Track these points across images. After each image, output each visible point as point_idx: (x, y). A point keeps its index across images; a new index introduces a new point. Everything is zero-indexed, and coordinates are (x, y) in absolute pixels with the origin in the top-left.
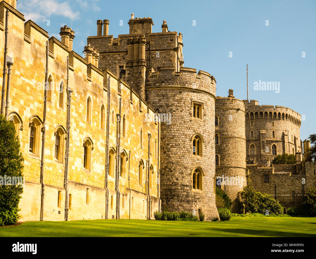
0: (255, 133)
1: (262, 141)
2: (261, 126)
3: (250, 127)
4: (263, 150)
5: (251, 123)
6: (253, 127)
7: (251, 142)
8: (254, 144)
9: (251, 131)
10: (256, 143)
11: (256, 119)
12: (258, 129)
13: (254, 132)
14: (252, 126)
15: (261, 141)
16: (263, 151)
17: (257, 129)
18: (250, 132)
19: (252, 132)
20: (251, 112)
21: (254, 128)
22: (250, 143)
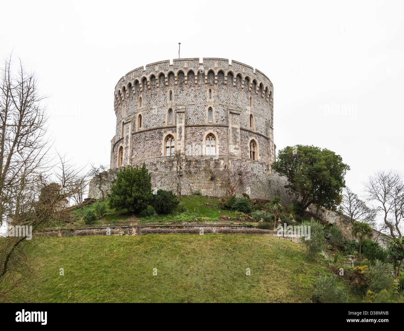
0: (218, 112)
1: (233, 128)
2: (229, 100)
3: (206, 98)
4: (234, 147)
5: (208, 92)
6: (212, 100)
7: (207, 128)
8: (215, 133)
9: (209, 106)
10: (218, 130)
11: (219, 86)
12: (224, 103)
13: (213, 108)
14: (210, 98)
15: (230, 128)
16: (235, 149)
17: (220, 105)
18: (207, 108)
19: (210, 109)
20: (209, 69)
21: (214, 101)
22: (206, 130)
